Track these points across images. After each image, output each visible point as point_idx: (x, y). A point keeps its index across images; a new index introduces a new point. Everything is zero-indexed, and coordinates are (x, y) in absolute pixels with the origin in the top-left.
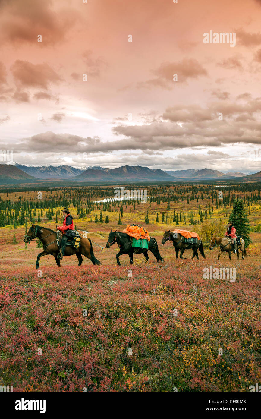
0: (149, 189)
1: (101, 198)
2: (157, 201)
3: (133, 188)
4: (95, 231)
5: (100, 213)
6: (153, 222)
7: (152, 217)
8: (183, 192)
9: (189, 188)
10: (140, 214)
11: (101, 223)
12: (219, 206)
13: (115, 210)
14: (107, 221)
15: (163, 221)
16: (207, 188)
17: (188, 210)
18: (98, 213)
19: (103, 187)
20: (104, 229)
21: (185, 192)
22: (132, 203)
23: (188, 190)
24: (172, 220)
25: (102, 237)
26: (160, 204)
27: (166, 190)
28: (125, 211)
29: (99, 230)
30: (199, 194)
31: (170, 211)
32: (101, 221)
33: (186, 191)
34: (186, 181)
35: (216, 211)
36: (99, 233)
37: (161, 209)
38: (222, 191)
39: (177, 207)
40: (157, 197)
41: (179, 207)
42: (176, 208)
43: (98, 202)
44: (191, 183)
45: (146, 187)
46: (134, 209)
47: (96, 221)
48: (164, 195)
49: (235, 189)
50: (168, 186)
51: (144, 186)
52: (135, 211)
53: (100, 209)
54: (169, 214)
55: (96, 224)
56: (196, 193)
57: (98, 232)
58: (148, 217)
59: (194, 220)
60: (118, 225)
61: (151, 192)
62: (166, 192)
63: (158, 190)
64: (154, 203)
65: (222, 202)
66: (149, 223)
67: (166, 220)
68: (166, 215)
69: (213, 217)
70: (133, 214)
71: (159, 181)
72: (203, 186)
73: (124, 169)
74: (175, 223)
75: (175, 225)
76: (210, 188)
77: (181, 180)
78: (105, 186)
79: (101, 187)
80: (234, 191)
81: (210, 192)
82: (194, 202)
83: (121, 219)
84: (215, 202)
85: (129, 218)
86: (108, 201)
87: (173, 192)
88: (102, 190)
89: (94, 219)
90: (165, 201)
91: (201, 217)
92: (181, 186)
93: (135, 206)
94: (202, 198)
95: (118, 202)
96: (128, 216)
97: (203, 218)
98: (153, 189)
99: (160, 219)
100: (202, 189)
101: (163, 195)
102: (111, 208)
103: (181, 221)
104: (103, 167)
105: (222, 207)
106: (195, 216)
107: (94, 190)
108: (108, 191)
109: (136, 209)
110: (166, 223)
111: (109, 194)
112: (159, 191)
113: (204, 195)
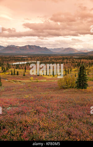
1: (14, 62)
3: (32, 57)
4: (11, 80)
5: (14, 70)
8: (57, 60)
12: (75, 67)
13: (22, 69)
14: (18, 74)
18: (13, 70)
19: (16, 56)
20: (16, 78)
23: (60, 59)
25: (15, 82)
28: (27, 69)
30: (66, 61)
32: (14, 74)
35: (74, 70)
38: (77, 59)
43: (13, 64)
44: (62, 55)
47: (12, 74)
49: (84, 58)
50: (50, 56)
51: (37, 56)
53: (14, 68)
55: (11, 76)
56: (64, 60)
57: (12, 80)
60: (23, 76)
62: (49, 59)
63: (44, 58)
65: (77, 65)
69: (72, 73)
73: (27, 47)
75: (52, 77)
76: (71, 58)
79: (14, 56)
81: (71, 60)
83: (25, 73)
84: (73, 65)
87: (52, 60)
88: (15, 58)
89: (10, 73)
91: (66, 73)
92: (56, 56)
94: (67, 63)
95: (24, 64)
100: (67, 58)
102: (20, 67)
104: (16, 46)
105: (77, 68)
107: (11, 58)
108: (18, 58)
111: (19, 60)
113: (68, 61)
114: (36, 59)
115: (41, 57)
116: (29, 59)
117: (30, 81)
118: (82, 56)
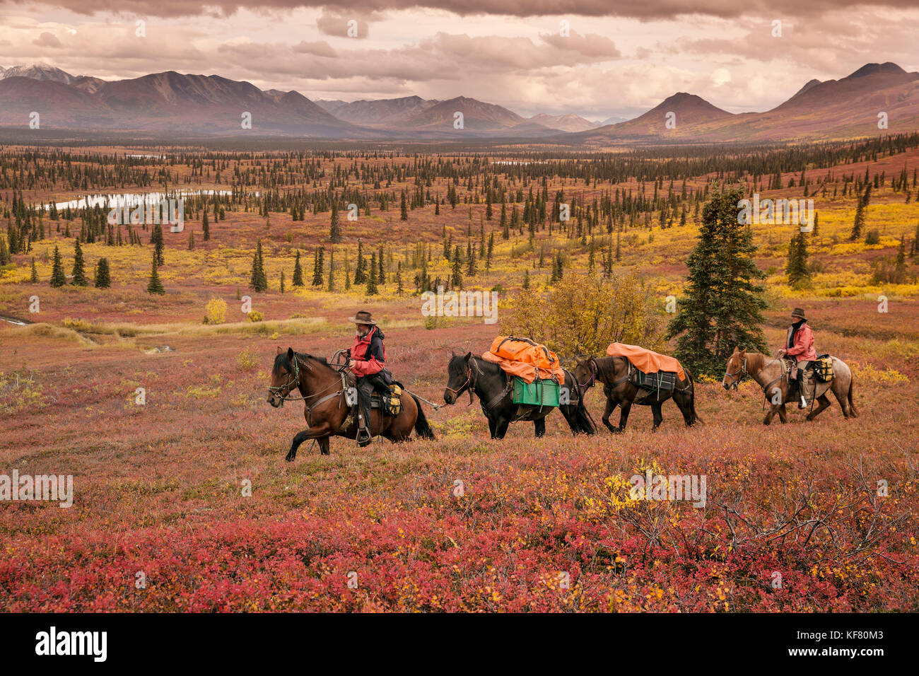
0: (259, 164)
1: (70, 193)
2: (289, 210)
3: (197, 157)
4: (57, 319)
5: (72, 250)
6: (282, 285)
7: (277, 266)
8: (381, 179)
9: (404, 166)
10: (229, 254)
11: (78, 287)
12: (511, 231)
13: (129, 240)
14: (103, 279)
15: (317, 281)
16: (467, 166)
17: (405, 243)
19: (77, 151)
20: (94, 310)
21: (390, 178)
22: (194, 215)
23: (400, 173)
24: (352, 279)
25: (88, 340)
26: (302, 219)
27: (320, 171)
28: (172, 244)
29: (72, 316)
30: (440, 188)
31: (340, 246)
32: (79, 279)
33: (393, 177)
34: (391, 140)
35: (503, 248)
36: (72, 326)
37: (308, 236)
38: (520, 178)
39: (366, 233)
40: (289, 196)
41: (371, 232)
42: (363, 236)
43: (60, 206)
44: (410, 150)
45: (247, 157)
46: (206, 237)
47: (58, 280)
48: (315, 186)
49: (563, 172)
50: (326, 156)
51: (238, 154)
52: (209, 242)
53: (67, 235)
54: (338, 257)
55: (55, 293)
56: (429, 185)
57: (68, 321)
58: (261, 264)
59: (433, 279)
60: (148, 295)
61: (265, 176)
62: (322, 175)
63: (290, 168)
64: (281, 214)
65: (521, 215)
66: (266, 286)
67: (331, 278)
68: (327, 259)
69: (494, 268)
70: (201, 254)
71: (292, 135)
72: (451, 159)
73: (160, 85)
74: (364, 287)
75: (363, 297)
76: (476, 168)
77: (372, 135)
78: (83, 149)
79: (66, 150)
80: (557, 178)
81: (478, 182)
82: (425, 215)
83: (163, 275)
84: (496, 216)
85: (188, 270)
86: (102, 206)
87: (347, 178)
88: (72, 163)
89: (46, 272)
90: (321, 209)
91: (456, 268)
92: (375, 156)
93: (210, 225)
94: (453, 200)
96: (182, 262)
97: (464, 269)
98: (272, 164)
99: (308, 275)
100: (447, 171)
101: (310, 189)
102: (115, 231)
103: (382, 280)
105: (522, 234)
106: (430, 263)
107: (41, 162)
108: (96, 166)
109: (211, 236)
110: (331, 289)
111: (103, 176)
112: (295, 173)
113: (457, 190)
114: (229, 172)
115: (264, 162)
116: (181, 170)
117: (206, 328)
118: (552, 156)
